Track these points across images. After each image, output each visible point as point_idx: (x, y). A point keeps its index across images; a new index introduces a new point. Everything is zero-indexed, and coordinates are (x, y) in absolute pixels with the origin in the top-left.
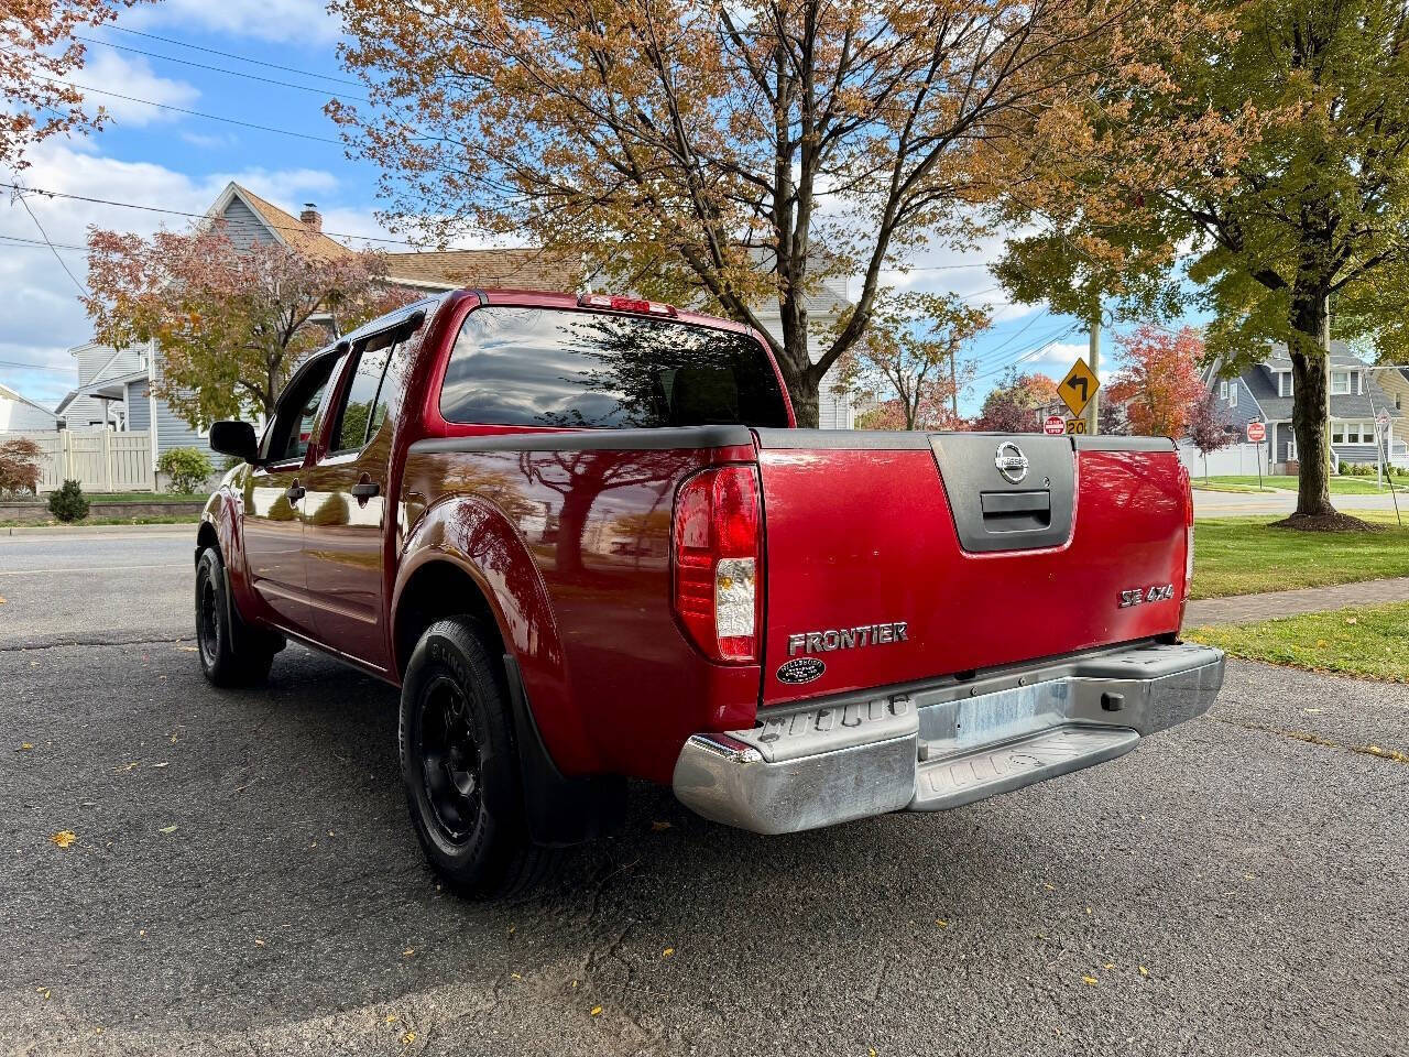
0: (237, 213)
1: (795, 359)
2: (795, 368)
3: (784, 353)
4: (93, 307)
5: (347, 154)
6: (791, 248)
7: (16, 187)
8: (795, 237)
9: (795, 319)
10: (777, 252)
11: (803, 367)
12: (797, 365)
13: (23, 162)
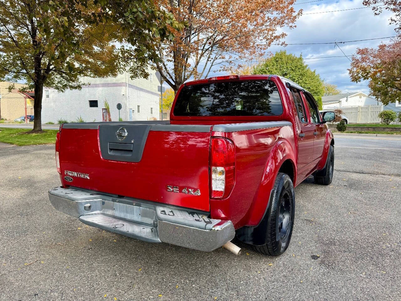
7: (336, 43)
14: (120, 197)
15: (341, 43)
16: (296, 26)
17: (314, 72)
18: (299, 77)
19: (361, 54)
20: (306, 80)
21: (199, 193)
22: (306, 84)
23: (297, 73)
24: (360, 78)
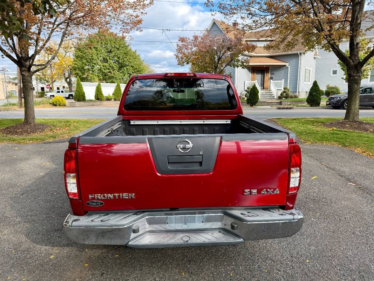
0: (215, 27)
1: (352, 60)
2: (352, 63)
3: (348, 58)
4: (177, 57)
5: (212, 14)
6: (355, 21)
7: (163, 30)
8: (357, 16)
9: (354, 46)
10: (350, 23)
11: (355, 63)
12: (353, 62)
13: (141, 30)
14: (172, 209)
15: (167, 30)
16: (146, 13)
17: (135, 52)
18: (123, 56)
19: (182, 42)
20: (130, 59)
21: (277, 192)
22: (130, 62)
23: (121, 52)
24: (184, 63)
